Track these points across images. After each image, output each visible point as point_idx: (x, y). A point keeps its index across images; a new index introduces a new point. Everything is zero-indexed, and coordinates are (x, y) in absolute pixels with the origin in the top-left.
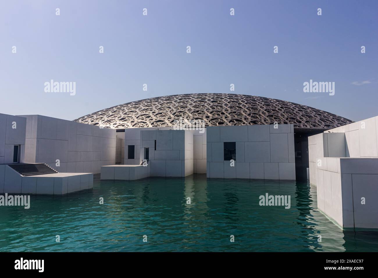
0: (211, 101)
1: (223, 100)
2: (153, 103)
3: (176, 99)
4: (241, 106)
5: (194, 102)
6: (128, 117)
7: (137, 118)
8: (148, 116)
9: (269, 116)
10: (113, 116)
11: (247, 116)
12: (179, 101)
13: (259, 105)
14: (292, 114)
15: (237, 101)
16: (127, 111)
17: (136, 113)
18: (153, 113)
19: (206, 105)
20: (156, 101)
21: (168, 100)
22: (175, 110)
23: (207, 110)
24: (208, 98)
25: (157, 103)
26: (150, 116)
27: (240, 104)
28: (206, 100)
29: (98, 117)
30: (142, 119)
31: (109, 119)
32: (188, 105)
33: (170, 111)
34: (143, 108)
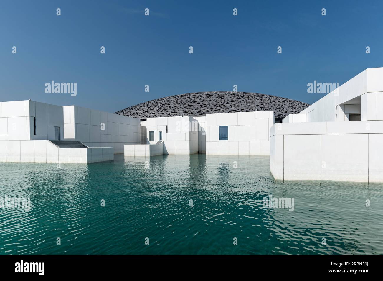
0: (216, 97)
1: (226, 96)
2: (171, 99)
3: (189, 96)
4: (240, 100)
5: (203, 98)
6: (151, 110)
7: (157, 110)
8: (166, 109)
9: (261, 107)
10: (140, 110)
11: (243, 108)
12: (191, 97)
13: (254, 99)
14: (281, 106)
15: (237, 96)
16: (150, 105)
17: (157, 107)
18: (170, 106)
19: (212, 99)
20: (174, 98)
21: (183, 97)
22: (187, 104)
23: (212, 103)
24: (215, 94)
25: (174, 99)
26: (168, 109)
27: (240, 99)
28: (213, 96)
29: (129, 111)
30: (161, 111)
31: (137, 112)
32: (198, 100)
33: (183, 105)
34: (163, 103)
